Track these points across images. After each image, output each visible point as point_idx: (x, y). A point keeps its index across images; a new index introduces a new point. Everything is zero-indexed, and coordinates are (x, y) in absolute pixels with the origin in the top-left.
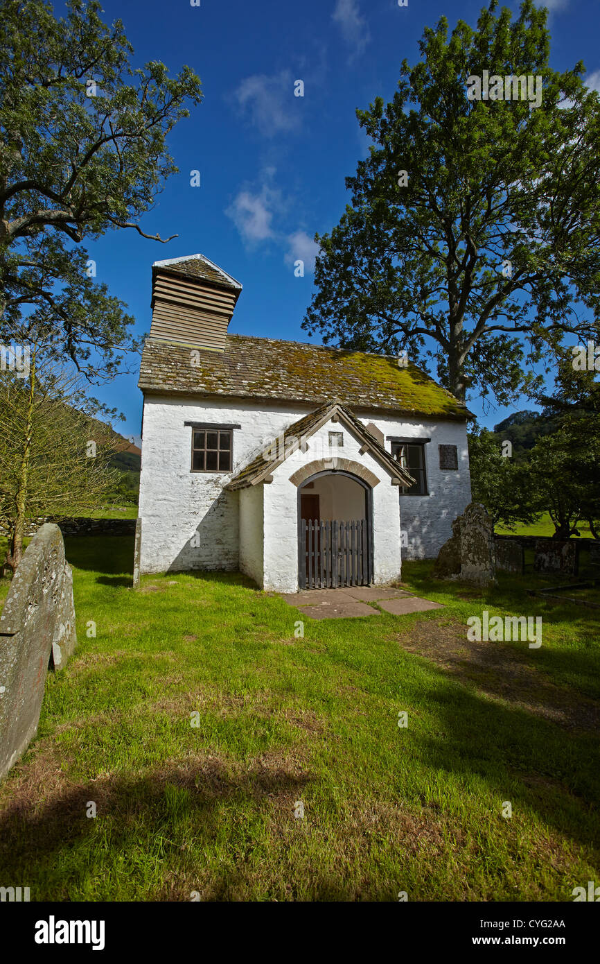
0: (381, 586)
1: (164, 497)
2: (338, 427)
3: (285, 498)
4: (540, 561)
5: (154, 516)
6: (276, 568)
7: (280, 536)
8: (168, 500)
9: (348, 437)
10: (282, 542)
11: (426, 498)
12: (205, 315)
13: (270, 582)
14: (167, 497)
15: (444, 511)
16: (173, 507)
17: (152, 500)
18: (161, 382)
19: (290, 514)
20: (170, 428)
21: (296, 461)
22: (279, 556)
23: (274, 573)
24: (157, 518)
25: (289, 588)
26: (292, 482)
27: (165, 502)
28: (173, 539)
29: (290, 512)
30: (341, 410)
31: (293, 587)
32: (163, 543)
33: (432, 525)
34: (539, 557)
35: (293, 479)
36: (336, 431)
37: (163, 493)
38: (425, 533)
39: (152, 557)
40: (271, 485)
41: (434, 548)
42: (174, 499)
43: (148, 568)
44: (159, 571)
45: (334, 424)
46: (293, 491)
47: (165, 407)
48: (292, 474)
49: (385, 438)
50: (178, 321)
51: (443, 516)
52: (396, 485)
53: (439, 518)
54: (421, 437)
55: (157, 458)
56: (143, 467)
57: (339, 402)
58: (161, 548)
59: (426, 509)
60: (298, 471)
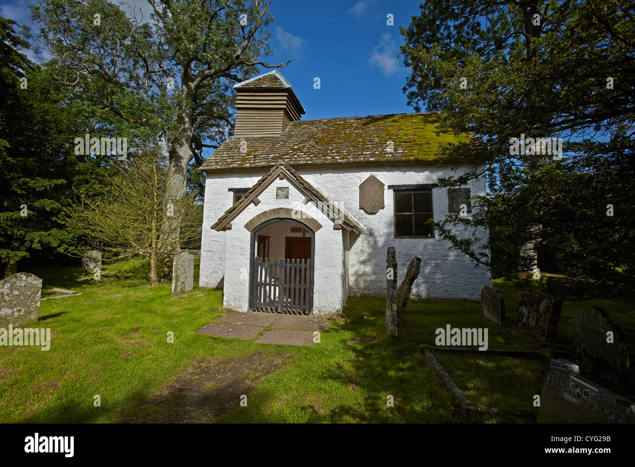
0: (320, 317)
1: (215, 239)
2: (285, 183)
3: (241, 240)
4: (520, 314)
5: (209, 252)
6: (232, 292)
7: (236, 269)
8: (218, 242)
9: (293, 190)
10: (237, 273)
11: (431, 240)
12: (268, 113)
13: (227, 301)
14: (217, 239)
15: (451, 253)
16: (220, 246)
17: (208, 241)
18: (214, 164)
19: (243, 253)
20: (220, 194)
21: (251, 212)
22: (235, 284)
23: (231, 295)
24: (211, 253)
25: (241, 308)
26: (246, 228)
27: (216, 243)
28: (220, 267)
29: (243, 251)
30: (284, 169)
31: (244, 307)
32: (214, 269)
33: (437, 266)
34: (520, 310)
35: (247, 226)
36: (283, 186)
37: (215, 237)
38: (429, 274)
39: (208, 278)
40: (231, 231)
41: (439, 288)
42: (221, 240)
43: (205, 285)
44: (211, 287)
45: (281, 181)
46: (247, 235)
47: (218, 180)
48: (246, 222)
49: (386, 187)
50: (251, 120)
51: (450, 258)
52: (339, 229)
53: (446, 259)
54: (426, 183)
55: (212, 214)
56: (204, 220)
57: (282, 163)
58: (213, 272)
59: (430, 251)
60: (251, 220)
